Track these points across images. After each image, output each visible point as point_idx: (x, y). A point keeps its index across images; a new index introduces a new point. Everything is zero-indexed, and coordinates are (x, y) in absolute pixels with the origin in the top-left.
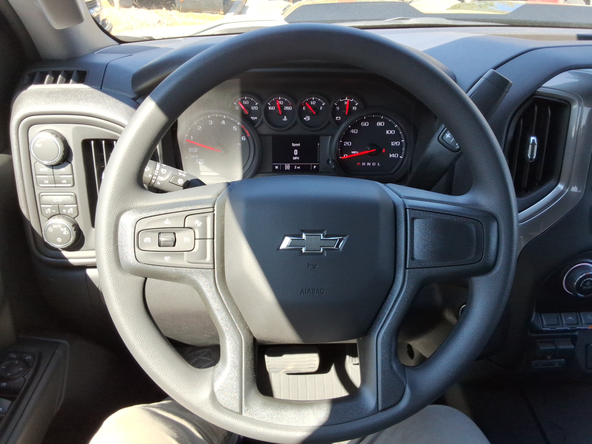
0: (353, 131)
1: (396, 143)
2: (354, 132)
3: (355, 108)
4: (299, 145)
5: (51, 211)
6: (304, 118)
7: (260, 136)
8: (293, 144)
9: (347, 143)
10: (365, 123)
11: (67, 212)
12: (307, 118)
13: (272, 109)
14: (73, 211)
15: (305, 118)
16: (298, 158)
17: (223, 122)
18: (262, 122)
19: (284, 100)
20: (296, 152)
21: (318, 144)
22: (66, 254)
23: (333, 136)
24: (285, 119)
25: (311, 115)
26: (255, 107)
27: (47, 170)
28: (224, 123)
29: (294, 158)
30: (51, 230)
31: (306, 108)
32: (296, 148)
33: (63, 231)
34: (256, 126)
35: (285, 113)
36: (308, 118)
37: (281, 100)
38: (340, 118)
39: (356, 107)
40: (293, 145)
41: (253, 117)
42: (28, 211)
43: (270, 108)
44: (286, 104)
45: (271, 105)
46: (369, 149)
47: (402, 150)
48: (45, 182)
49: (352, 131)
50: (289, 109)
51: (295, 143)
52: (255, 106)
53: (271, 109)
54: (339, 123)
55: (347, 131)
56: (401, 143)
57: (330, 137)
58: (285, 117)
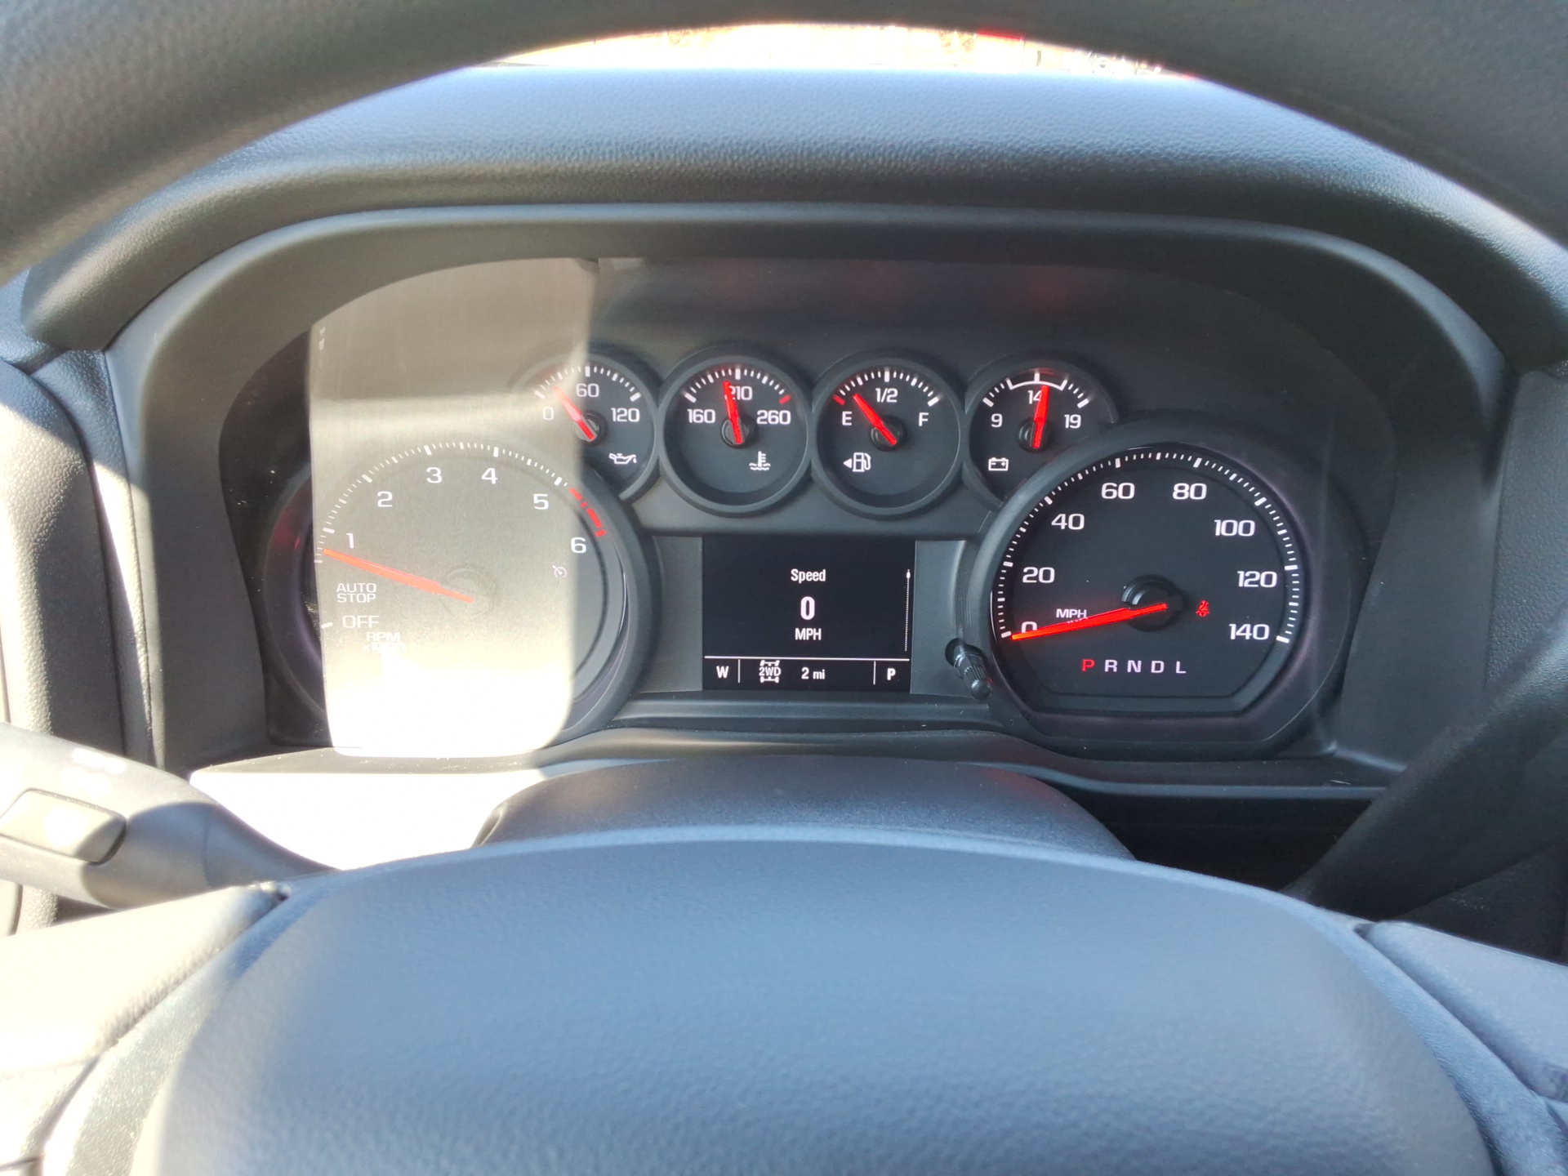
0: (1062, 521)
1: (1261, 577)
2: (1067, 527)
3: (1075, 419)
4: (820, 576)
6: (846, 459)
7: (647, 537)
8: (794, 571)
9: (1035, 574)
10: (1117, 488)
12: (860, 462)
13: (704, 419)
15: (848, 463)
16: (817, 634)
17: (491, 475)
18: (656, 477)
19: (756, 384)
20: (808, 607)
21: (908, 575)
23: (975, 541)
24: (761, 463)
25: (878, 448)
26: (628, 413)
28: (494, 479)
29: (802, 634)
31: (855, 418)
32: (809, 588)
34: (626, 494)
35: (756, 437)
36: (863, 460)
37: (744, 381)
38: (1005, 461)
39: (1079, 417)
40: (798, 576)
41: (620, 456)
43: (693, 416)
44: (766, 398)
45: (701, 404)
46: (1136, 601)
47: (1284, 611)
49: (1059, 521)
50: (779, 420)
51: (804, 568)
52: (629, 405)
53: (698, 419)
54: (1002, 488)
55: (1039, 520)
56: (1284, 577)
57: (962, 544)
58: (761, 456)
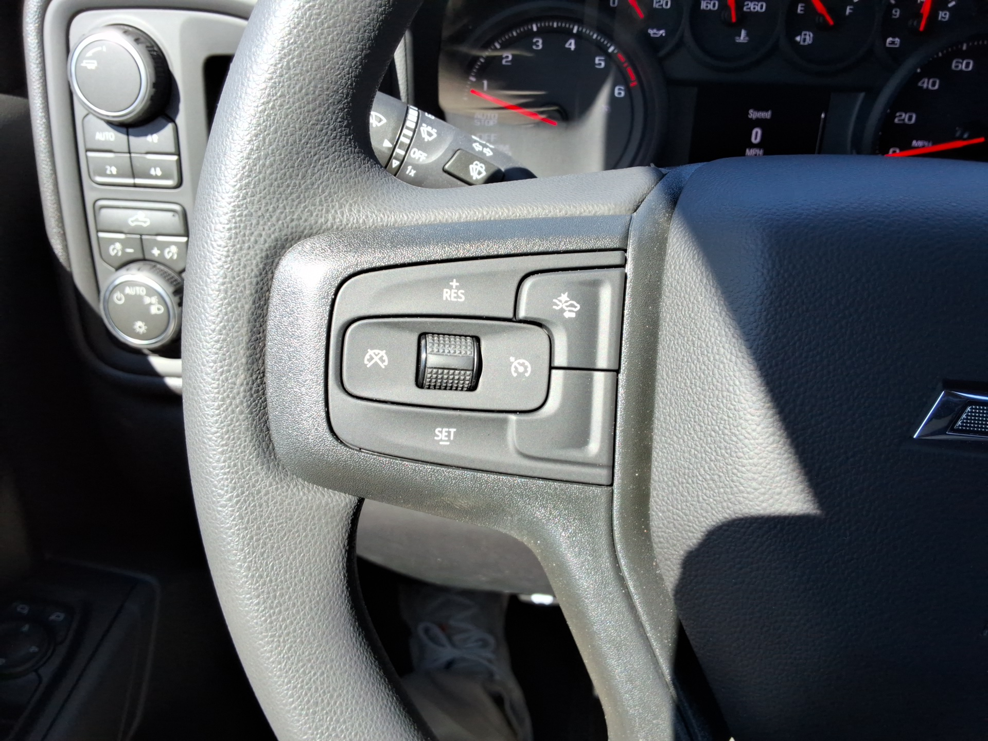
0: (926, 84)
2: (927, 87)
3: (945, 14)
4: (767, 115)
5: (123, 250)
6: (797, 35)
7: (671, 83)
8: (751, 111)
9: (906, 118)
10: (962, 63)
11: (162, 254)
12: (806, 38)
13: (710, 7)
14: (178, 254)
15: (798, 39)
16: (759, 153)
17: (571, 45)
18: (680, 44)
20: (756, 135)
21: (823, 116)
22: (159, 363)
23: (873, 93)
24: (743, 37)
25: (819, 28)
26: (663, 2)
27: (113, 139)
28: (573, 47)
29: (750, 153)
30: (120, 300)
31: (806, 9)
32: (759, 123)
33: (151, 304)
34: (662, 53)
35: (744, 20)
36: (807, 37)
38: (897, 40)
39: (948, 13)
40: (753, 114)
41: (655, 31)
42: (66, 248)
43: (704, 5)
46: (966, 136)
48: (108, 172)
49: (923, 83)
50: (758, 8)
51: (758, 109)
53: (707, 7)
54: (897, 56)
55: (910, 86)
57: (862, 95)
58: (743, 33)
